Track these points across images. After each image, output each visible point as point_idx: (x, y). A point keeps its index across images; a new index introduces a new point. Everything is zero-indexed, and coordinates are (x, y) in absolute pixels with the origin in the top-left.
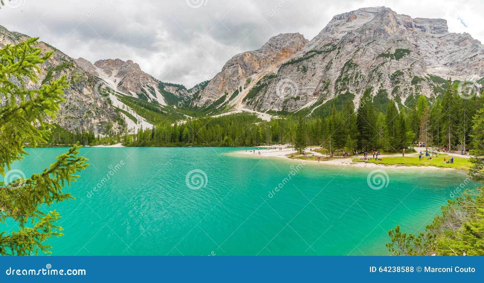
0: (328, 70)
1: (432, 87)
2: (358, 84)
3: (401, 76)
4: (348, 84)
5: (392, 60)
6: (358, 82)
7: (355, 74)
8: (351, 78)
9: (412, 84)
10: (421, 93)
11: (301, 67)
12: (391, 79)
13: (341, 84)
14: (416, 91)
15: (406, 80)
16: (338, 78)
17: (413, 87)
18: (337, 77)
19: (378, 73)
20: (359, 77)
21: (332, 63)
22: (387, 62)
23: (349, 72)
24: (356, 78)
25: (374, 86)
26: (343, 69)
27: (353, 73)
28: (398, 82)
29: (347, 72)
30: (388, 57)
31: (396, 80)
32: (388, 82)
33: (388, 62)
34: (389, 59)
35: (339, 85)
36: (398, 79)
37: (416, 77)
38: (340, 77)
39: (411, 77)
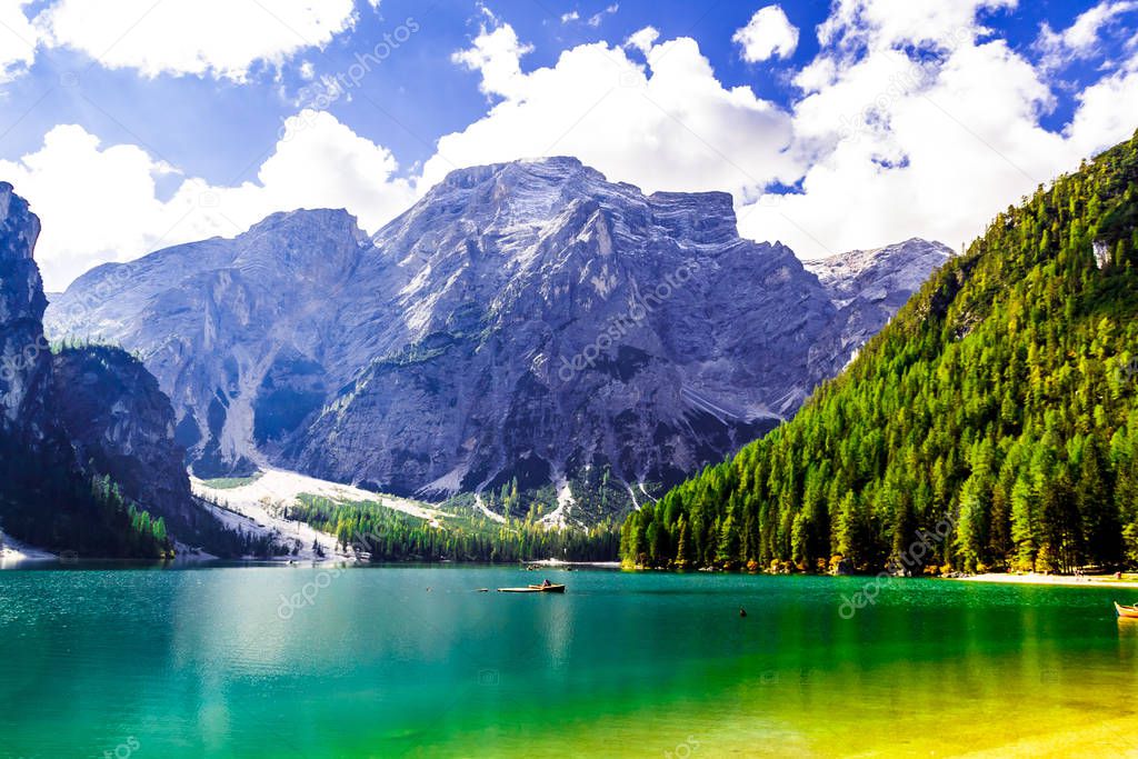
0: (484, 394)
1: (693, 446)
2: (552, 437)
3: (634, 426)
4: (532, 436)
5: (614, 382)
6: (551, 432)
7: (543, 411)
8: (537, 420)
9: (655, 444)
10: (672, 463)
11: (422, 378)
12: (617, 431)
13: (517, 435)
14: (663, 460)
15: (644, 433)
16: (509, 417)
17: (657, 448)
18: (506, 415)
19: (590, 414)
20: (551, 419)
21: (490, 377)
22: (604, 385)
23: (530, 406)
24: (546, 421)
25: (584, 444)
26: (516, 393)
27: (538, 410)
28: (628, 437)
29: (524, 404)
30: (606, 373)
31: (626, 432)
32: (611, 438)
33: (607, 386)
34: (606, 377)
35: (513, 438)
36: (629, 429)
37: (662, 425)
38: (513, 414)
39: (652, 424)
